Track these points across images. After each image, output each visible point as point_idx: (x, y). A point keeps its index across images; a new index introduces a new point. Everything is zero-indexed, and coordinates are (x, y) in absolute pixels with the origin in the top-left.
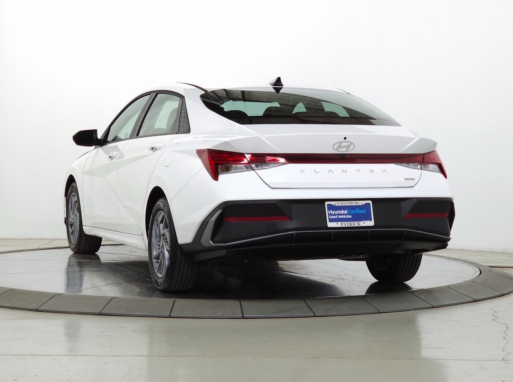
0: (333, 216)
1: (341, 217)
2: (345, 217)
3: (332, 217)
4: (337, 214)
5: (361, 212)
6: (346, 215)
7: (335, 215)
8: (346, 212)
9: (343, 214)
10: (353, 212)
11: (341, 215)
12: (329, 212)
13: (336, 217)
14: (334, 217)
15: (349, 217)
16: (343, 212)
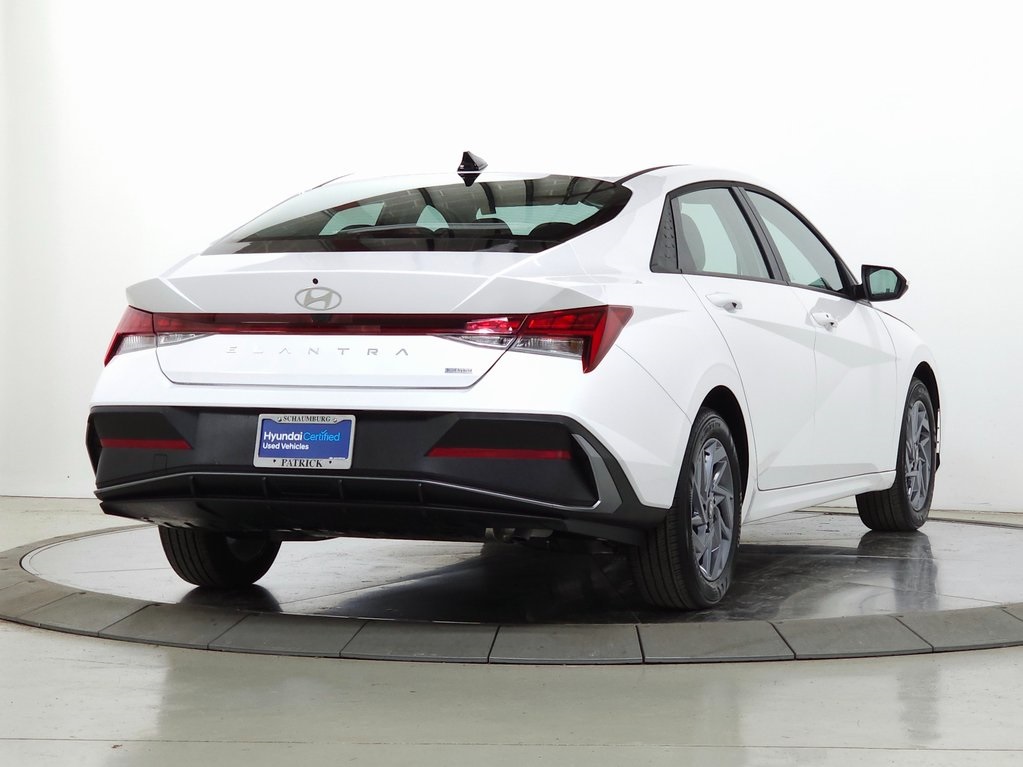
0: (272, 443)
1: (287, 447)
2: (295, 447)
3: (269, 446)
4: (281, 441)
5: (331, 438)
6: (298, 442)
7: (276, 442)
8: (300, 437)
9: (293, 442)
10: (313, 437)
11: (288, 442)
12: (265, 435)
13: (277, 446)
14: (273, 446)
15: (302, 447)
16: (293, 436)
